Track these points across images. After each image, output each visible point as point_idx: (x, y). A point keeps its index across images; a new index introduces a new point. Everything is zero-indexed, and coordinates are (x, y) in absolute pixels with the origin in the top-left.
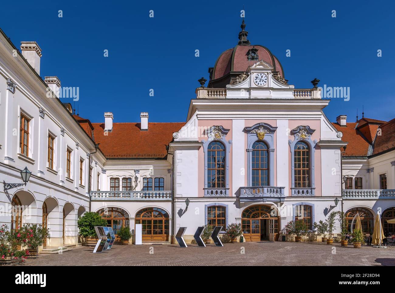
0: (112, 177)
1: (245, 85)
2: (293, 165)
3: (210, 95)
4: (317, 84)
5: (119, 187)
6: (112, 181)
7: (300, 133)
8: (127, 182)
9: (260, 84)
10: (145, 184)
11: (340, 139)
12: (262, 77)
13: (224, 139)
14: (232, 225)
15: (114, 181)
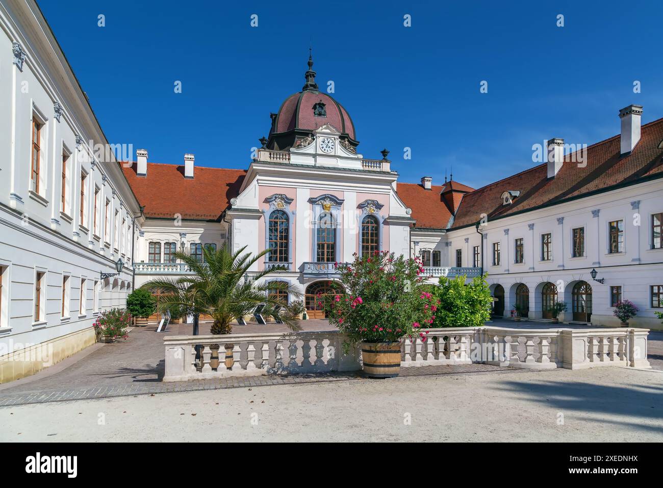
0: (151, 241)
1: (310, 150)
2: (361, 240)
3: (272, 158)
4: (387, 155)
5: (160, 254)
6: (151, 246)
7: (368, 207)
8: (170, 248)
9: (326, 150)
10: (193, 250)
11: (409, 216)
12: (329, 142)
13: (288, 209)
14: (294, 302)
15: (153, 246)
